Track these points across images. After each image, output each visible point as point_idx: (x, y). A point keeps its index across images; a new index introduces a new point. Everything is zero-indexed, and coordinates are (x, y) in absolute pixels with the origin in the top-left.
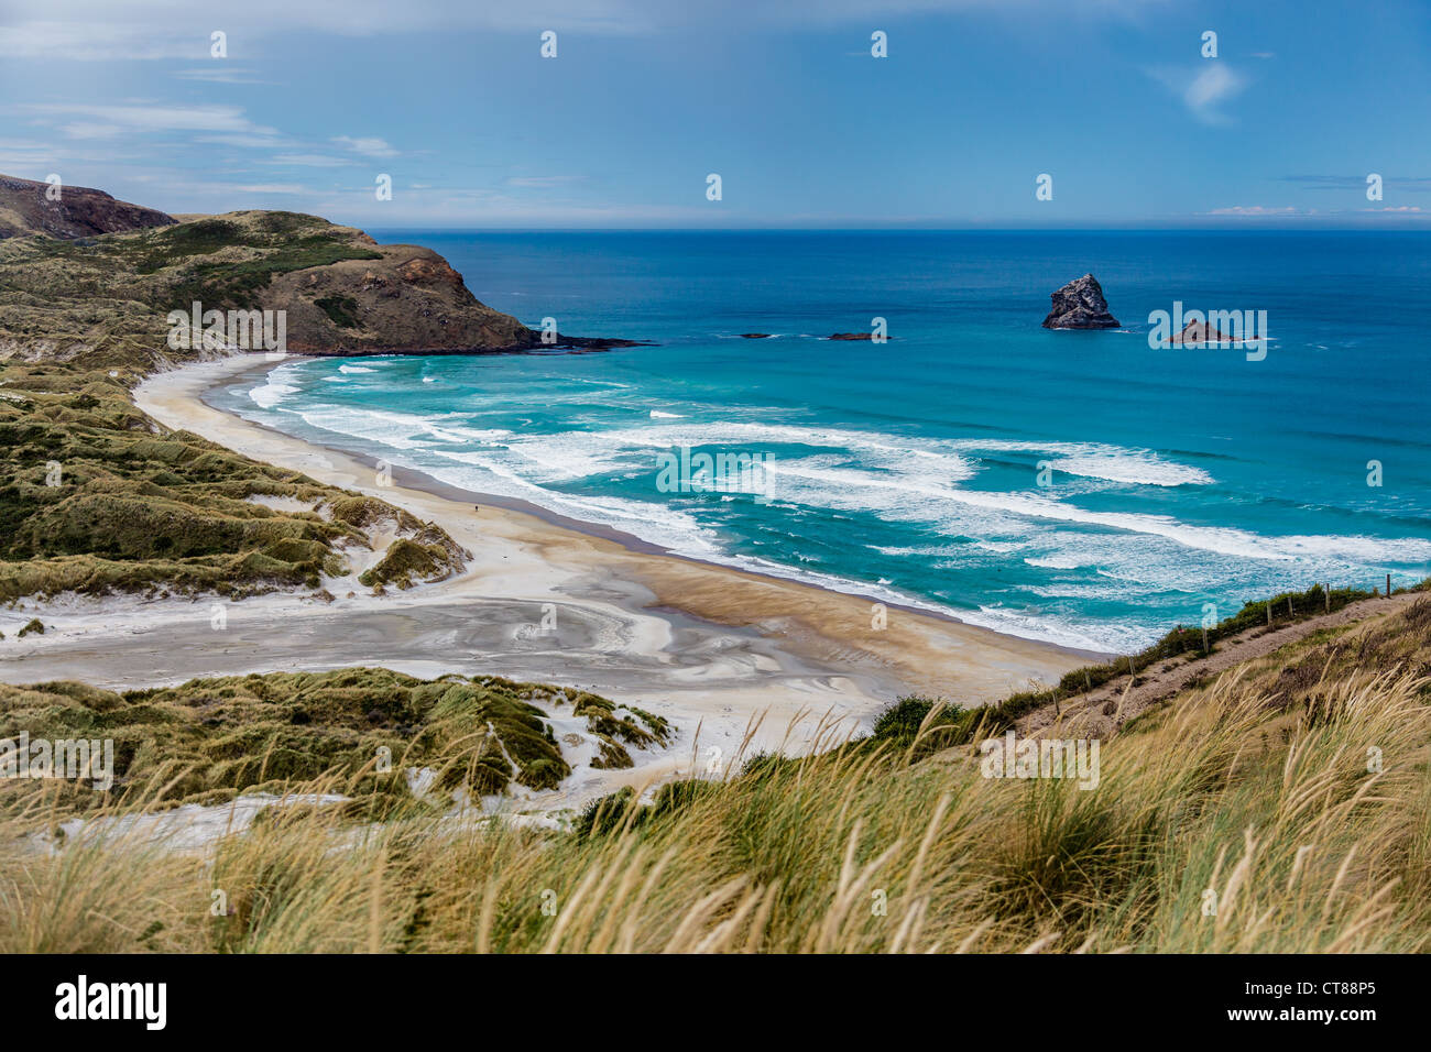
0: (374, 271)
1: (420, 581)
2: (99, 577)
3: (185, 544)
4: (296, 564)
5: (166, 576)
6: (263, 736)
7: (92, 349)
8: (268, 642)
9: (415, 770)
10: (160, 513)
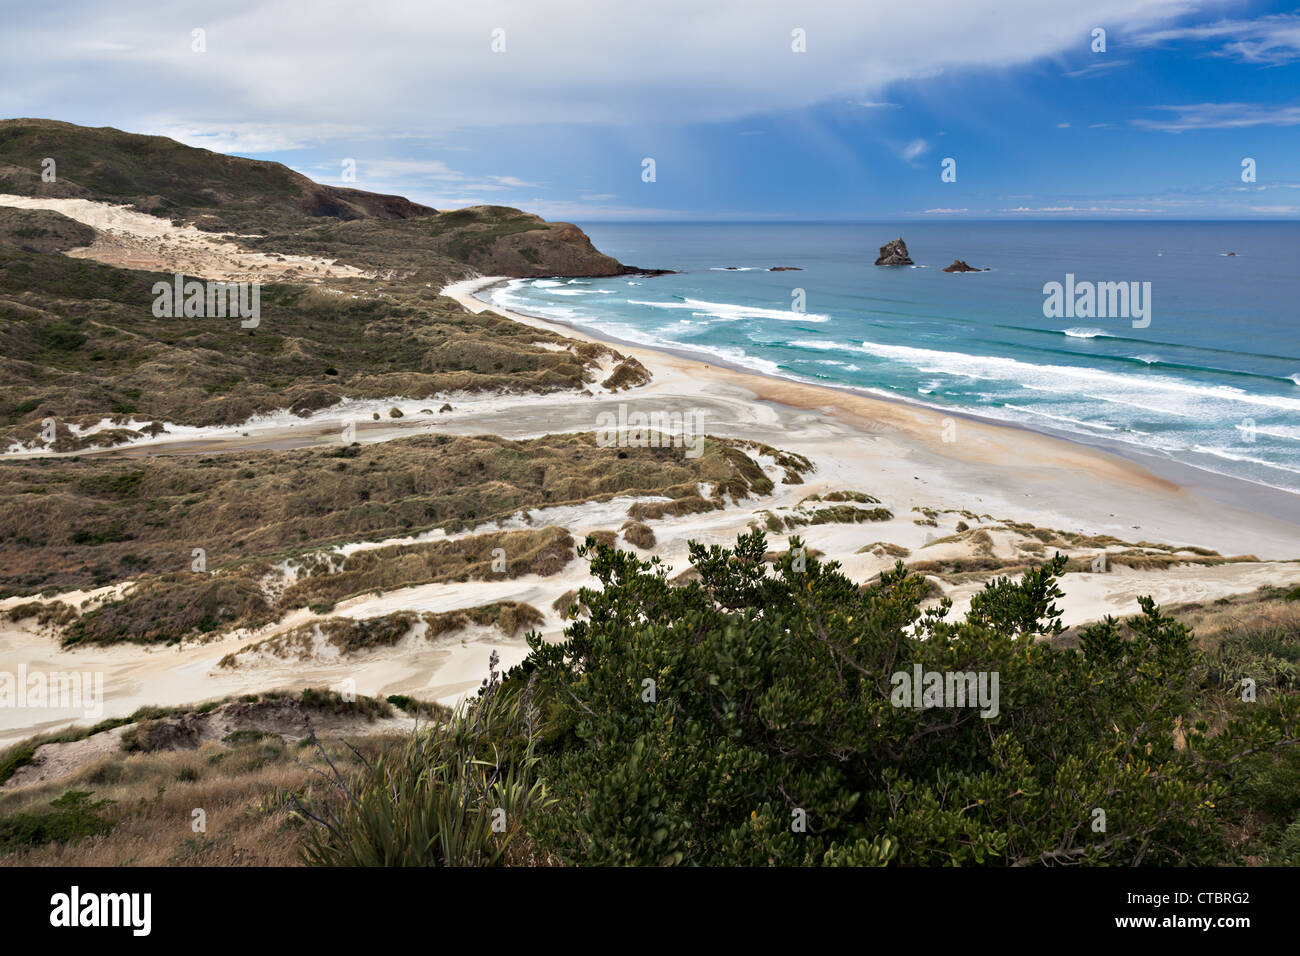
0: (546, 235)
1: (633, 386)
2: (474, 383)
3: (510, 366)
4: (570, 377)
5: (507, 382)
6: (609, 465)
7: (414, 274)
8: (568, 416)
9: (700, 484)
10: (495, 351)
